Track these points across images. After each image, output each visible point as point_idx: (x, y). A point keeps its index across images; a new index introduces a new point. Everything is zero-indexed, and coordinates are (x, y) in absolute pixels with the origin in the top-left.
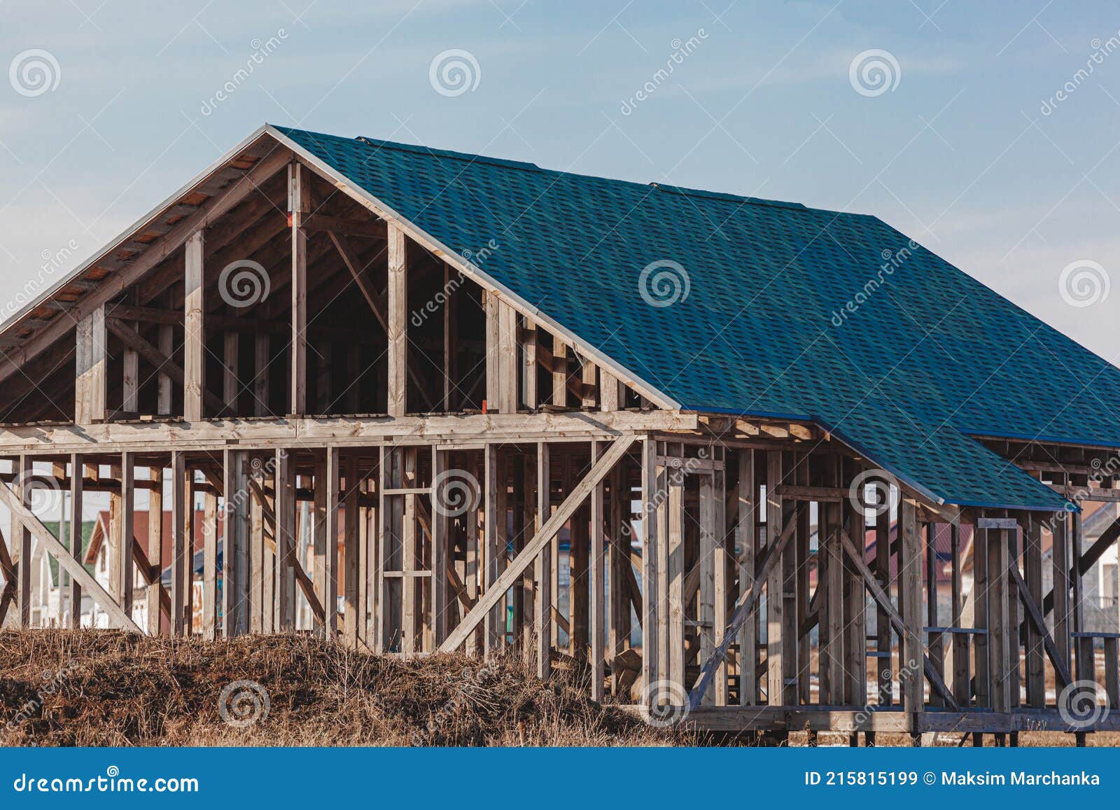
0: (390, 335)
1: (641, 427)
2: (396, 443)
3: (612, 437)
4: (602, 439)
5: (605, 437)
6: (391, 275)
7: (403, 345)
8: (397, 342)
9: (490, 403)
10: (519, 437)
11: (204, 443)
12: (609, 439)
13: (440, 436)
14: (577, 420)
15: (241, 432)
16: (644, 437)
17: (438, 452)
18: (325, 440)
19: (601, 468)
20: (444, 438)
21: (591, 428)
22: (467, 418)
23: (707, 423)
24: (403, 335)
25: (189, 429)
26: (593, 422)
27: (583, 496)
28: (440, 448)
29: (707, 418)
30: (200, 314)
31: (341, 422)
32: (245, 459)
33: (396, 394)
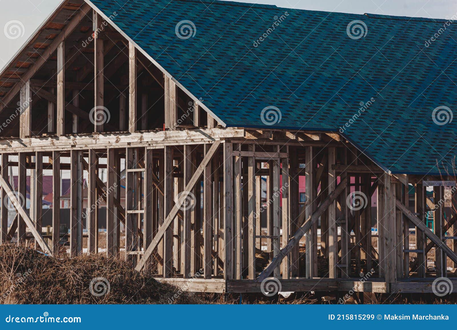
0: (130, 92)
1: (223, 137)
2: (132, 146)
3: (212, 142)
4: (207, 143)
5: (209, 141)
6: (130, 61)
7: (134, 96)
8: (132, 95)
9: (166, 126)
10: (177, 142)
11: (63, 147)
12: (211, 143)
13: (147, 142)
14: (198, 133)
15: (77, 141)
16: (224, 141)
17: (148, 150)
18: (106, 145)
19: (208, 157)
20: (149, 143)
21: (203, 137)
22: (157, 133)
23: (262, 133)
24: (134, 92)
25: (58, 140)
26: (204, 134)
27: (201, 172)
28: (148, 148)
29: (262, 131)
30: (62, 83)
31: (112, 136)
32: (81, 155)
33: (132, 121)
